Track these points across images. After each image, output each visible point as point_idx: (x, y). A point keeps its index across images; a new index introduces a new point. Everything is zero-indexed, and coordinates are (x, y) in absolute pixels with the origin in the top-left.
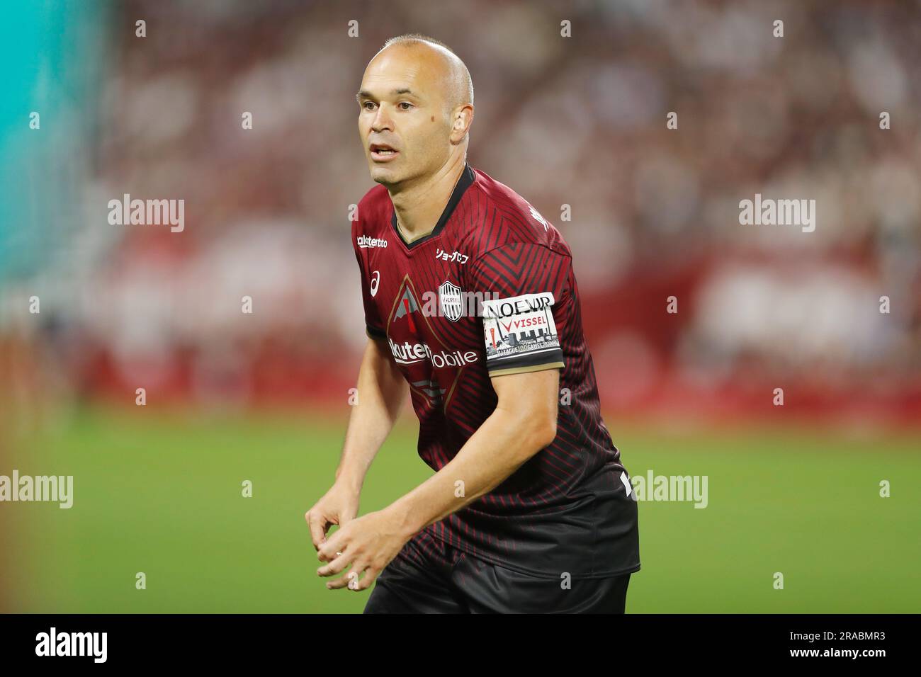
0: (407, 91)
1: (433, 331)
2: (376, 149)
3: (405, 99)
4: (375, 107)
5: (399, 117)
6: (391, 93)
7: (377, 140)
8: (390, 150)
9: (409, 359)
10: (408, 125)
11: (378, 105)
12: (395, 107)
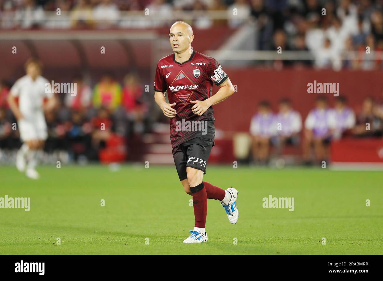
0: (180, 33)
1: (191, 81)
2: (175, 45)
3: (180, 34)
4: (173, 36)
5: (179, 38)
6: (177, 33)
7: (175, 43)
8: (178, 45)
9: (178, 90)
10: (181, 39)
11: (174, 36)
12: (178, 36)
